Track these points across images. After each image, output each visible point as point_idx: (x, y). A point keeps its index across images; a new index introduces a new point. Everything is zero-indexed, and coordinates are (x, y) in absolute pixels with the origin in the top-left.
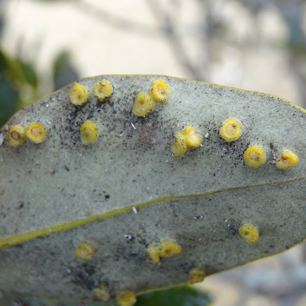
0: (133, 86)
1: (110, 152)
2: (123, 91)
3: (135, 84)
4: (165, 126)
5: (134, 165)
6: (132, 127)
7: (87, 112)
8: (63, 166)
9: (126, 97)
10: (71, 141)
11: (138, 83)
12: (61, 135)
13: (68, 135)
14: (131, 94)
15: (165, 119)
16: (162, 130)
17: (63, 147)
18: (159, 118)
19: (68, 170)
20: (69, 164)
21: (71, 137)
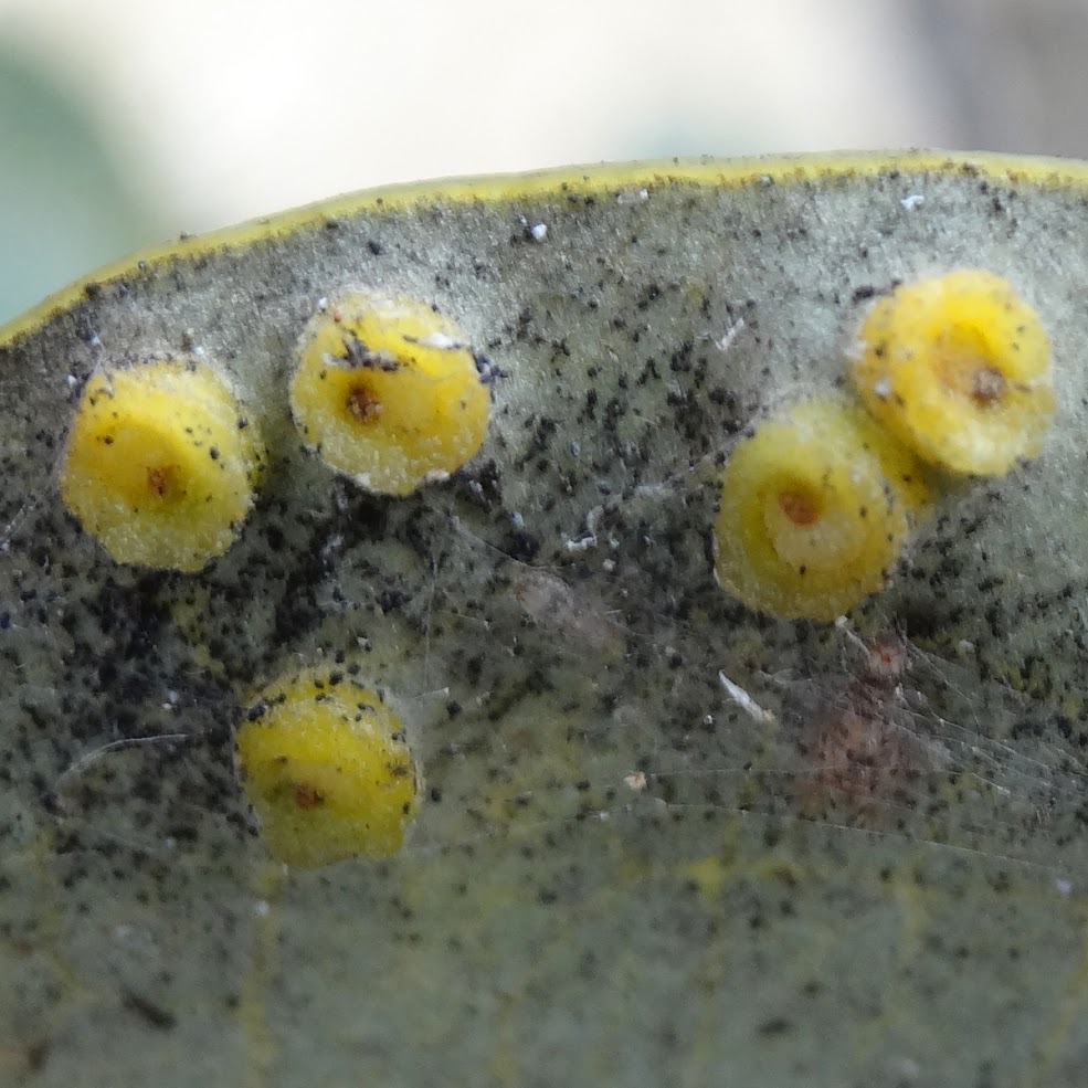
0: (654, 292)
1: (527, 853)
2: (561, 349)
3: (667, 272)
4: (1027, 636)
5: (756, 923)
6: (739, 708)
7: (259, 582)
8: (114, 999)
9: (606, 394)
10: (143, 820)
11: (694, 257)
12: (39, 783)
13: (109, 776)
14: (651, 372)
15: (1019, 582)
16: (1000, 669)
17: (82, 873)
18: (967, 580)
19: (159, 1020)
20: (166, 978)
21: (146, 790)
